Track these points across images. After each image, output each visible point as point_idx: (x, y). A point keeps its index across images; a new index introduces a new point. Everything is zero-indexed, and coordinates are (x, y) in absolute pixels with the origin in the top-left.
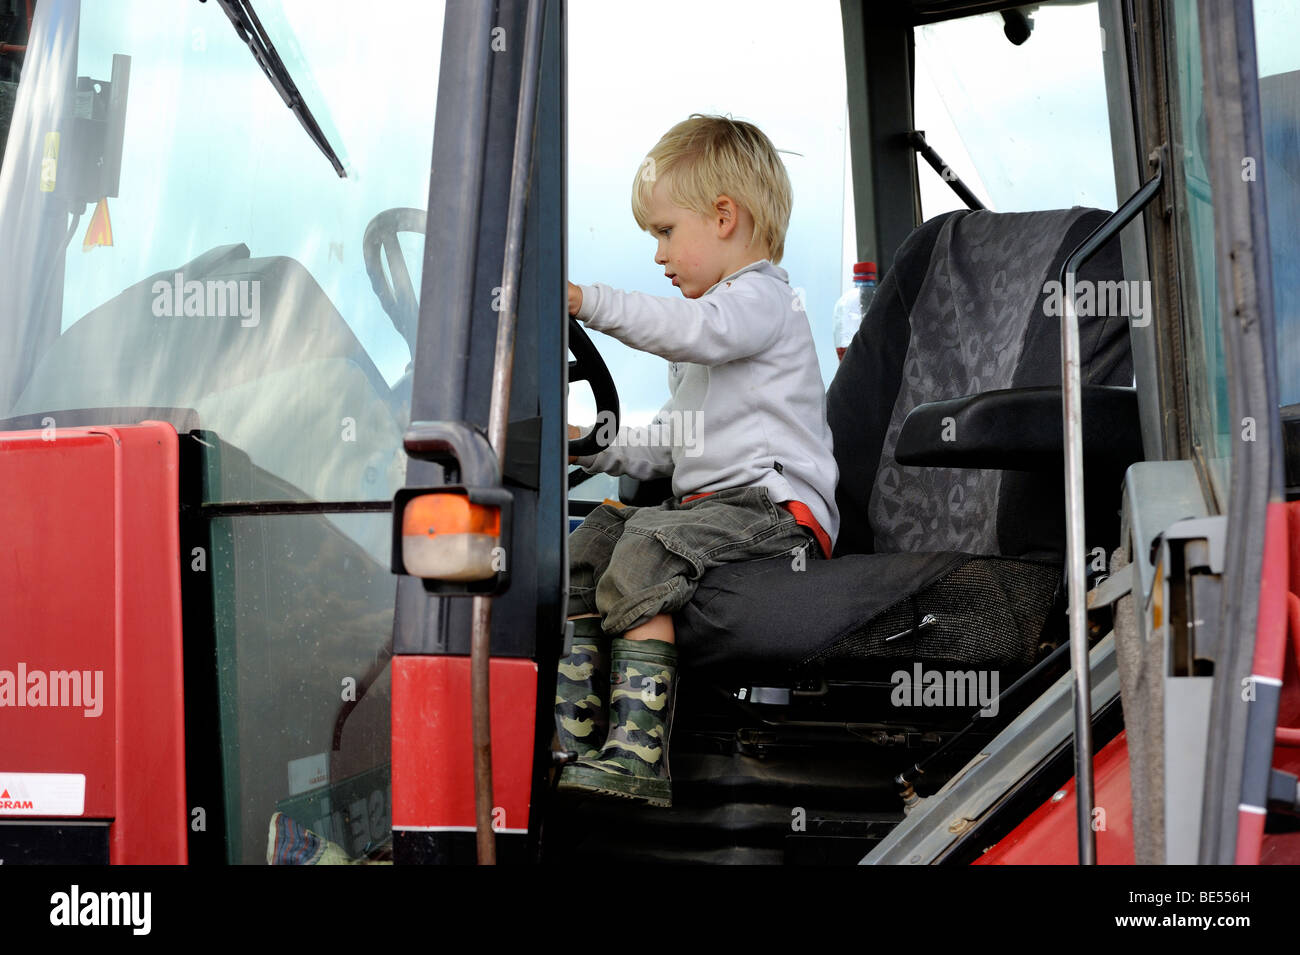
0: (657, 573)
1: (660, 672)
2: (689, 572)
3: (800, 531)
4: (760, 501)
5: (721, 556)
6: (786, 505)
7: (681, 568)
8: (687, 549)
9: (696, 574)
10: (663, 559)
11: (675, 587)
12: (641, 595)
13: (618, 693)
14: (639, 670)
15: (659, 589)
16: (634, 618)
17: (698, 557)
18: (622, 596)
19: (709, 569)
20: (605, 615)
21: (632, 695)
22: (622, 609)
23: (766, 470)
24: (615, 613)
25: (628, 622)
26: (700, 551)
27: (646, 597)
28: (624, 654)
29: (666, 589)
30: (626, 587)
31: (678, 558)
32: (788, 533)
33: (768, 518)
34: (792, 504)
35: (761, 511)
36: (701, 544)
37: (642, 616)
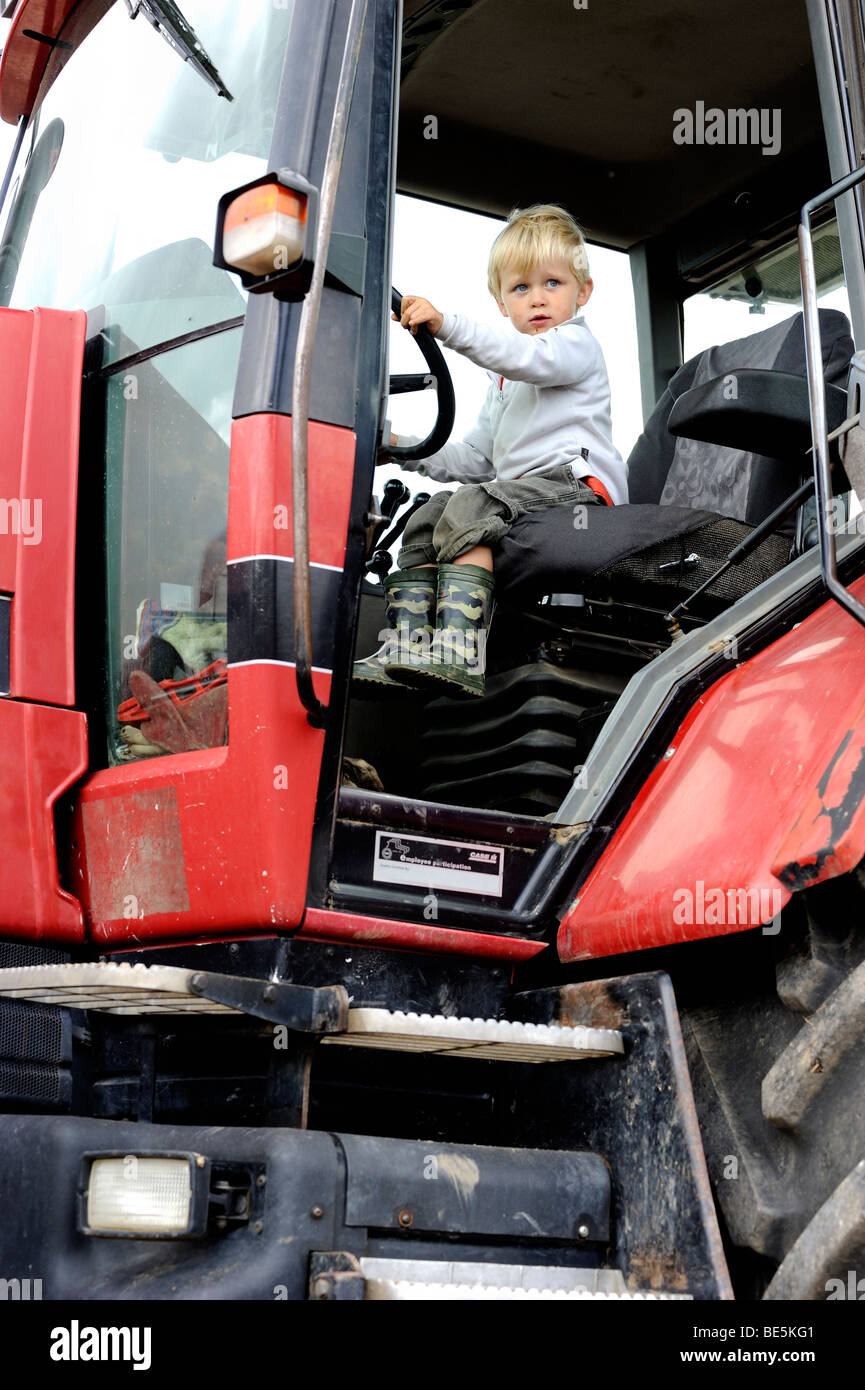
0: (481, 512)
1: (476, 590)
2: (506, 514)
3: (595, 499)
4: (565, 474)
5: (531, 508)
6: (585, 479)
7: (499, 509)
8: (504, 495)
9: (511, 516)
10: (486, 503)
11: (493, 522)
12: (467, 527)
13: (442, 605)
14: (460, 588)
15: (482, 523)
16: (461, 546)
17: (515, 506)
18: (452, 530)
19: (521, 515)
20: (439, 549)
21: (454, 606)
22: (453, 539)
23: (574, 456)
24: (446, 544)
25: (457, 549)
26: (516, 500)
27: (471, 528)
28: (447, 575)
29: (486, 523)
30: (456, 523)
31: (497, 502)
32: (586, 500)
33: (571, 488)
34: (590, 480)
35: (566, 482)
36: (517, 496)
37: (467, 544)
